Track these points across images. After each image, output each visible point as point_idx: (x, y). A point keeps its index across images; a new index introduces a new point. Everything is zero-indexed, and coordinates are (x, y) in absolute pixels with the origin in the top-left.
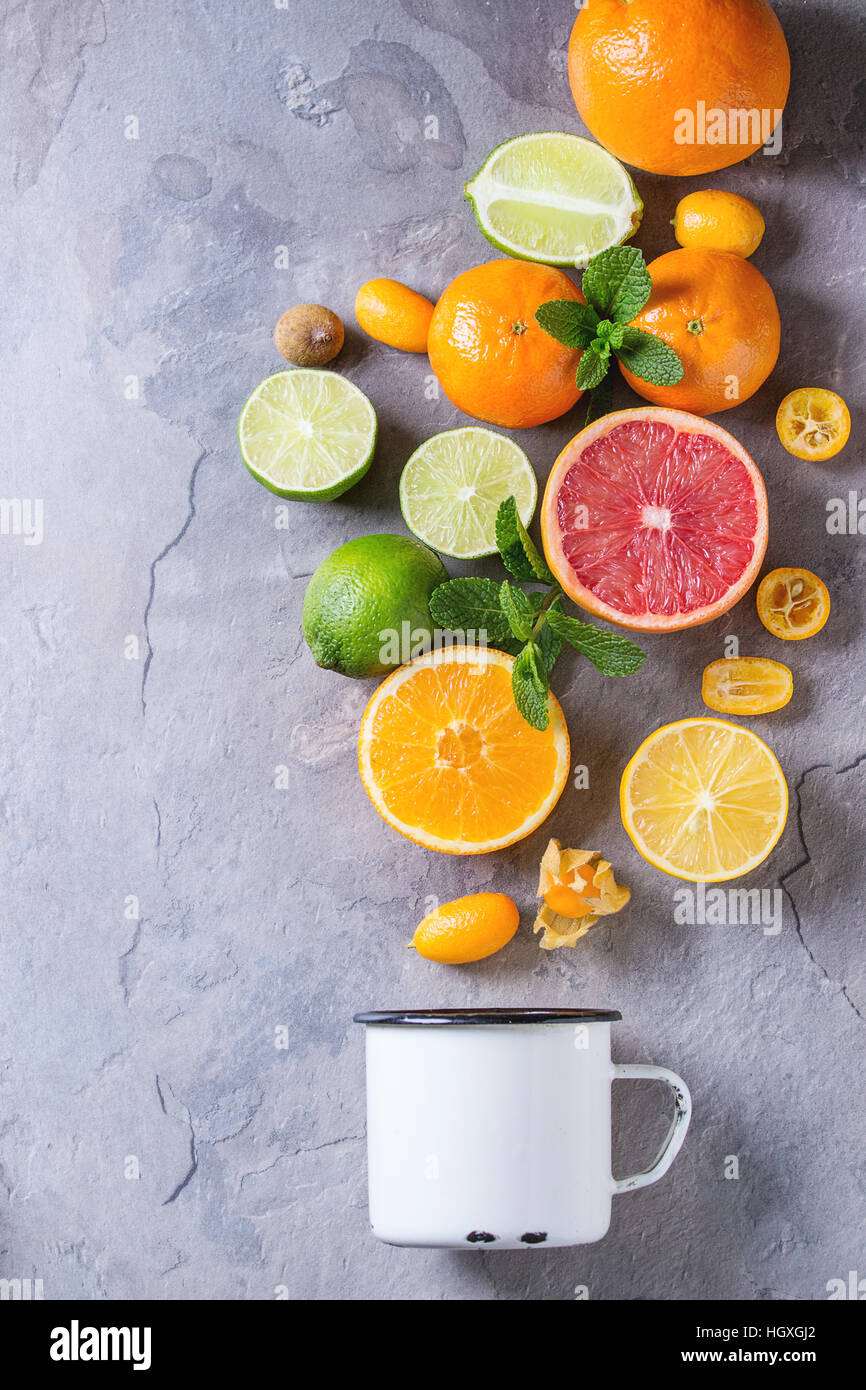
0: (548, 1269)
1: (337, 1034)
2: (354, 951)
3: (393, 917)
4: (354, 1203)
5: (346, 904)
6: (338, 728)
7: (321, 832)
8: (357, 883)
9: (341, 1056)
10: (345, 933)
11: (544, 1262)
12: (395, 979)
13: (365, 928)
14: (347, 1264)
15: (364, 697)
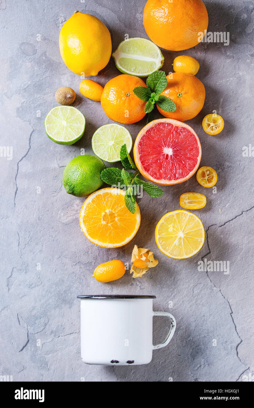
0: (132, 372)
1: (71, 302)
2: (76, 278)
3: (88, 268)
4: (75, 352)
5: (74, 264)
6: (72, 212)
7: (67, 242)
8: (77, 257)
9: (72, 308)
10: (74, 272)
11: (131, 370)
12: (88, 286)
13: (80, 271)
14: (73, 370)
15: (81, 203)
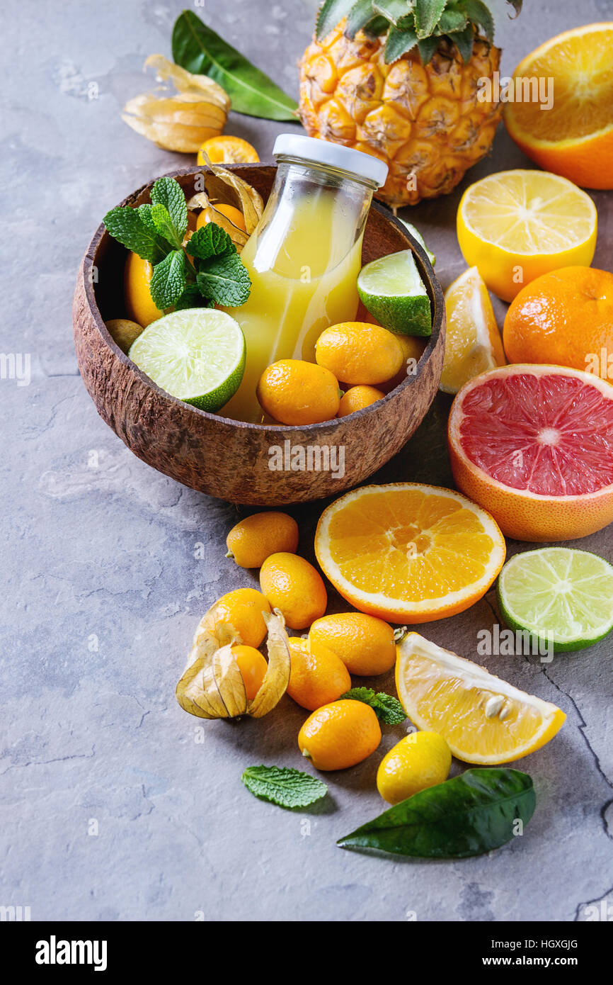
0: (264, 860)
1: (71, 682)
2: (89, 625)
3: (127, 603)
4: (79, 803)
5: (84, 592)
6: (83, 475)
7: (64, 544)
8: (94, 578)
9: (73, 697)
10: (82, 612)
11: (261, 854)
12: (127, 645)
13: (100, 609)
14: (71, 847)
15: (111, 456)
